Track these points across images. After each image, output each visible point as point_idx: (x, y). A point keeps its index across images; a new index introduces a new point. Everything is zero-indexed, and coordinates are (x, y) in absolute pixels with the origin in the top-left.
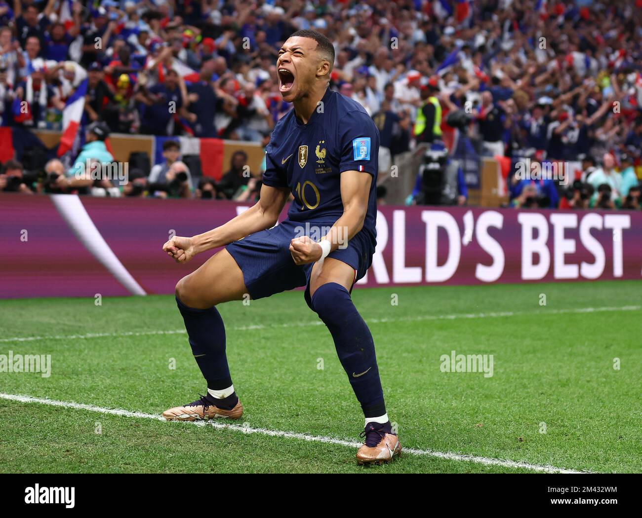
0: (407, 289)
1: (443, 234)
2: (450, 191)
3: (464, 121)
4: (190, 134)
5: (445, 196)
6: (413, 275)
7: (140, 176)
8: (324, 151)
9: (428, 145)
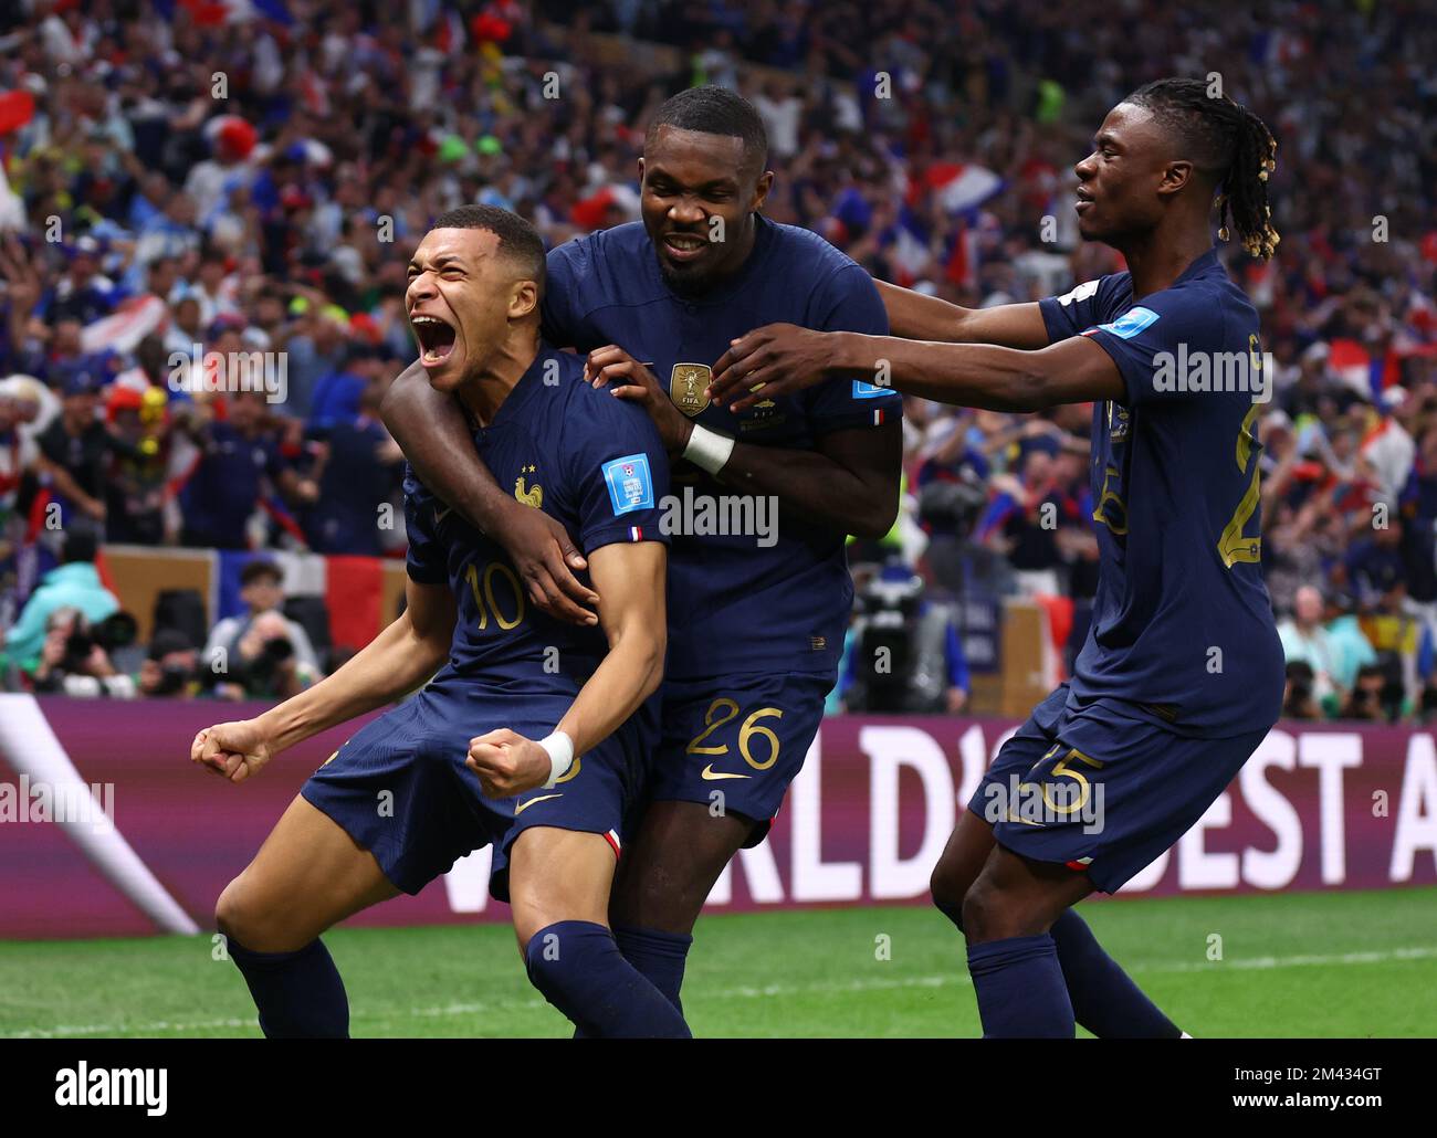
0: (827, 917)
1: (910, 782)
2: (926, 680)
3: (960, 510)
4: (299, 545)
5: (916, 691)
6: (841, 881)
7: (180, 648)
8: (537, 491)
9: (872, 568)
